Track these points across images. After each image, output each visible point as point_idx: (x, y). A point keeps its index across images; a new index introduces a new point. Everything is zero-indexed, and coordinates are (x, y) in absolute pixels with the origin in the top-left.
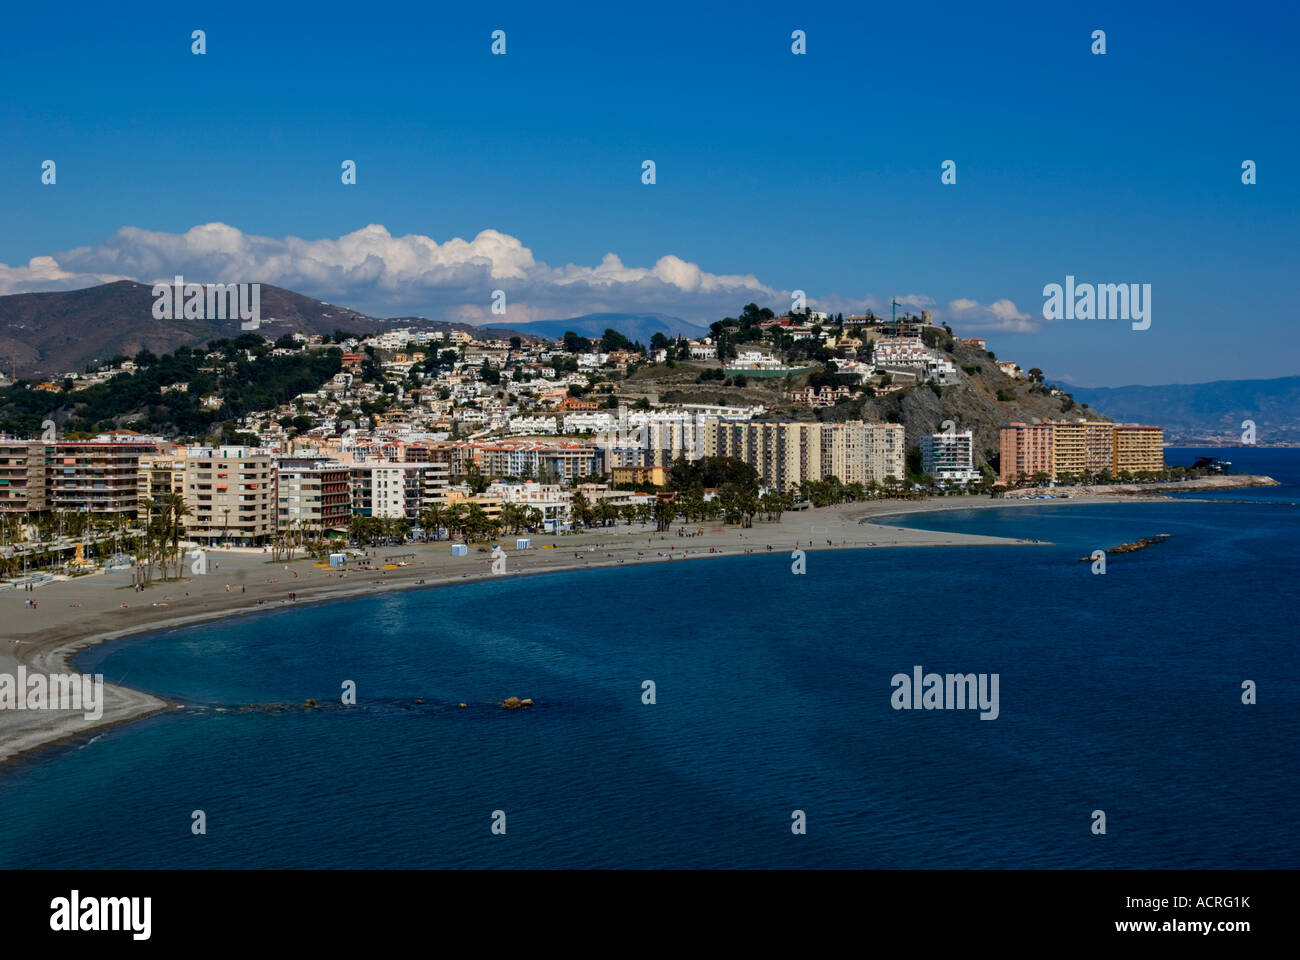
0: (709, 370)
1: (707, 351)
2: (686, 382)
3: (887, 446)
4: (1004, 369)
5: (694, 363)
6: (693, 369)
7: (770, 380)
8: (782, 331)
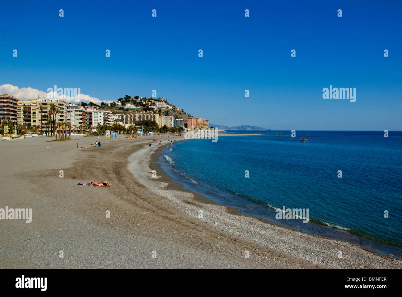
0: (121, 107)
1: (120, 104)
2: (116, 110)
3: (171, 121)
4: (177, 109)
5: (117, 106)
6: (117, 107)
7: (133, 110)
8: (134, 100)
